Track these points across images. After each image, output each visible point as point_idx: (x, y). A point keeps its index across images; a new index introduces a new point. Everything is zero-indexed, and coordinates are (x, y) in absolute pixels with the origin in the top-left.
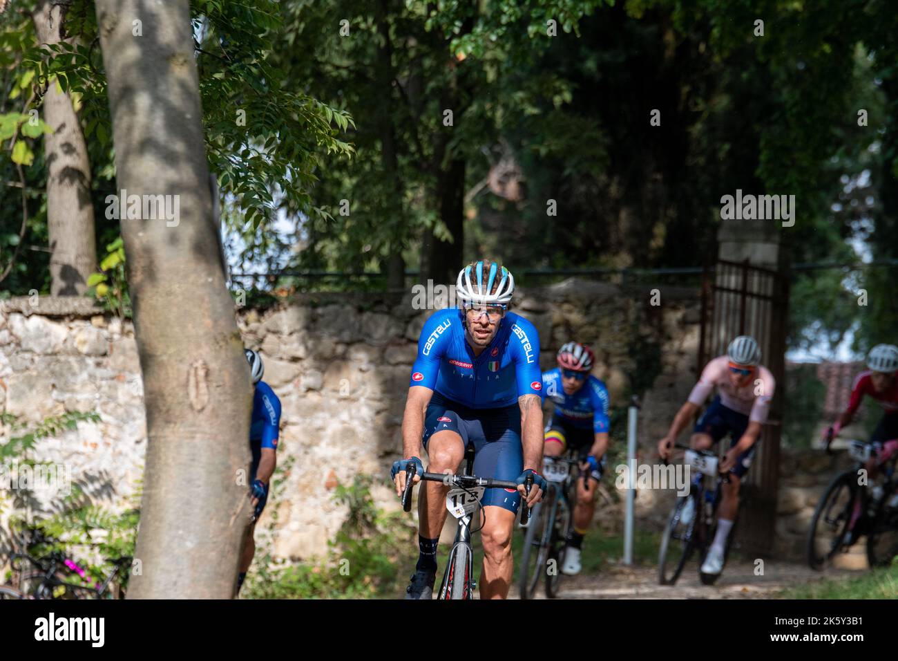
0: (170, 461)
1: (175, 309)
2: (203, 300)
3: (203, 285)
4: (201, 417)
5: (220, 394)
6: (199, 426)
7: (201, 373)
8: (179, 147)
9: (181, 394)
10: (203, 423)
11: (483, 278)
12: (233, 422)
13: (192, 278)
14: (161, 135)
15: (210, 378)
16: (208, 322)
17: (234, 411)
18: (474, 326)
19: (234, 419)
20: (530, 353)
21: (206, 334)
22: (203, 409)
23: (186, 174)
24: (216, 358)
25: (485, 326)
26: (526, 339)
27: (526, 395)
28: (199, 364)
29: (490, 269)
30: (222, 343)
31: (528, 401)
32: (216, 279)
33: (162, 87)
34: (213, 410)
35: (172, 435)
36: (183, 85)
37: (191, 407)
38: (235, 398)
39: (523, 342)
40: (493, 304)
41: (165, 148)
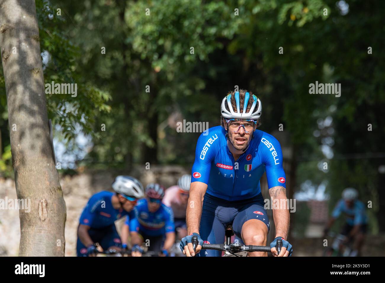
0: (31, 242)
1: (33, 177)
2: (45, 173)
3: (45, 167)
4: (44, 223)
5: (52, 214)
6: (43, 227)
7: (44, 204)
8: (35, 108)
9: (35, 213)
10: (45, 226)
11: (240, 102)
12: (58, 225)
13: (41, 164)
14: (28, 103)
15: (48, 207)
16: (47, 183)
17: (58, 221)
18: (234, 136)
19: (58, 224)
20: (276, 158)
21: (46, 188)
22: (45, 220)
23: (38, 119)
24: (51, 198)
25: (243, 135)
26: (273, 148)
27: (275, 187)
28: (43, 201)
29: (245, 96)
30: (53, 192)
31: (276, 191)
32: (51, 164)
33: (29, 83)
34: (49, 220)
35: (31, 231)
36: (37, 82)
37: (40, 219)
38: (58, 215)
39: (271, 150)
40: (248, 119)
41: (30, 108)
